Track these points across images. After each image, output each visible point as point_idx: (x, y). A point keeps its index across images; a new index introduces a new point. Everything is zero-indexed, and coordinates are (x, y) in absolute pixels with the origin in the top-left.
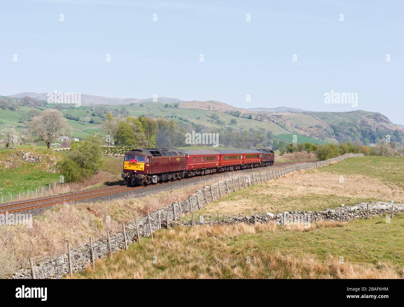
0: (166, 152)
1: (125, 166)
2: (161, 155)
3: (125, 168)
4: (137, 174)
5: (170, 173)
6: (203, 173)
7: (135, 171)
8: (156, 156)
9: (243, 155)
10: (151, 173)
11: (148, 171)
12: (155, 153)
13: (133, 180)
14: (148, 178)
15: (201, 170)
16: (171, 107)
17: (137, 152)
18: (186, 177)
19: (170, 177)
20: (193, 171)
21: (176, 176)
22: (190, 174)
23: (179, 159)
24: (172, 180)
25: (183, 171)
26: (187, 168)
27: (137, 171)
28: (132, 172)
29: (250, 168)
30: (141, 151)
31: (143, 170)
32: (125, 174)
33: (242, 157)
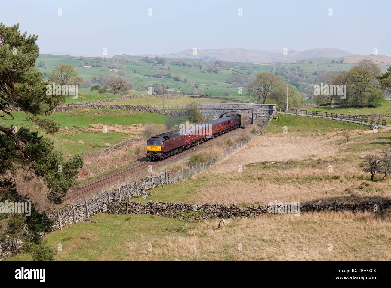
0: (172, 135)
1: (148, 148)
2: (169, 139)
3: (148, 150)
4: (156, 153)
5: (175, 149)
6: (195, 144)
7: (155, 152)
8: (167, 139)
9: (220, 124)
10: (165, 152)
11: (163, 150)
12: (166, 137)
13: (154, 157)
14: (163, 155)
15: (194, 143)
16: (337, 62)
17: (155, 139)
18: (185, 150)
19: (175, 152)
20: (189, 145)
21: (179, 150)
22: (187, 147)
23: (180, 138)
24: (177, 153)
25: (183, 146)
26: (185, 143)
27: (156, 151)
28: (153, 152)
29: (225, 133)
30: (158, 138)
31: (160, 150)
32: (148, 153)
33: (219, 126)
